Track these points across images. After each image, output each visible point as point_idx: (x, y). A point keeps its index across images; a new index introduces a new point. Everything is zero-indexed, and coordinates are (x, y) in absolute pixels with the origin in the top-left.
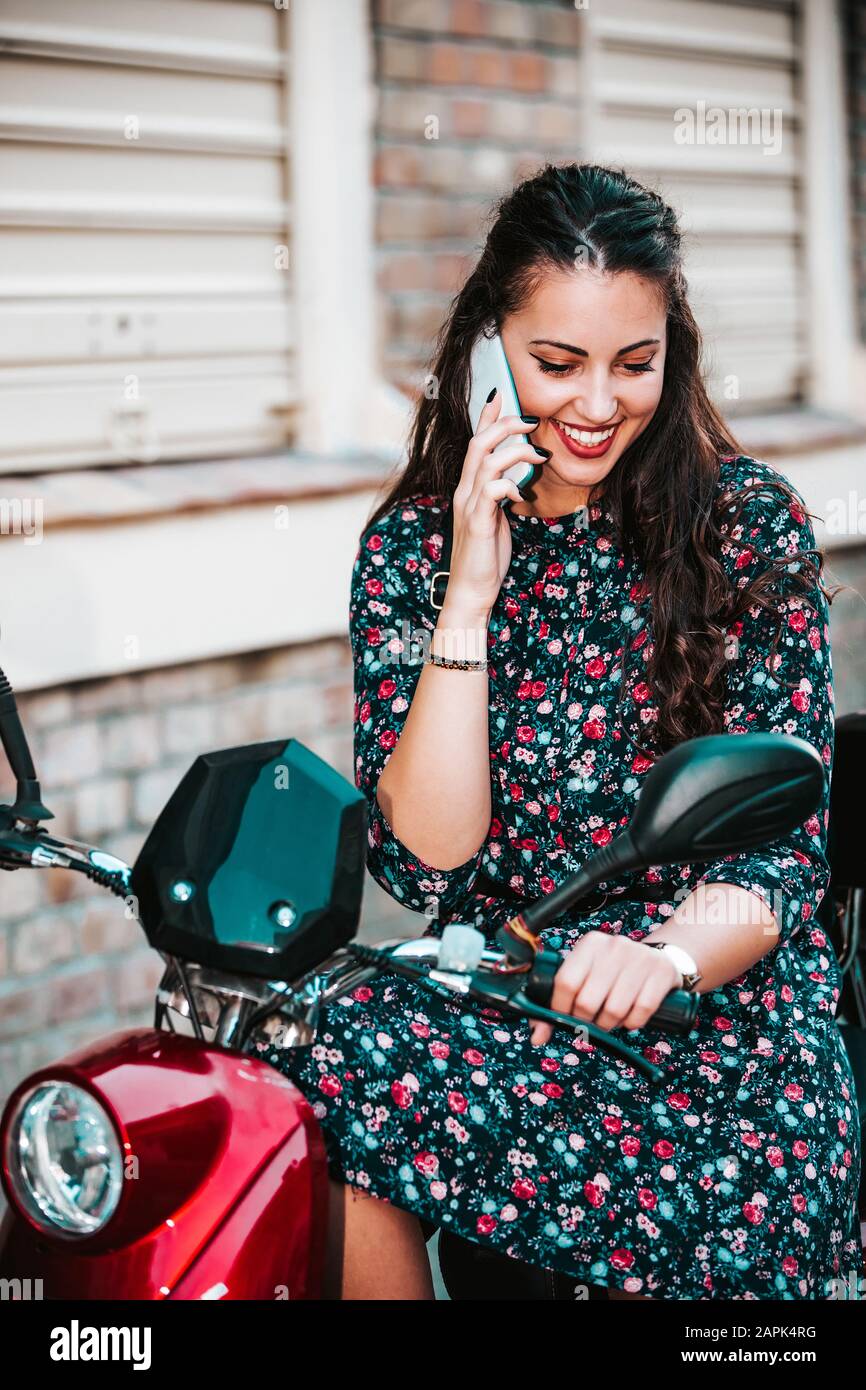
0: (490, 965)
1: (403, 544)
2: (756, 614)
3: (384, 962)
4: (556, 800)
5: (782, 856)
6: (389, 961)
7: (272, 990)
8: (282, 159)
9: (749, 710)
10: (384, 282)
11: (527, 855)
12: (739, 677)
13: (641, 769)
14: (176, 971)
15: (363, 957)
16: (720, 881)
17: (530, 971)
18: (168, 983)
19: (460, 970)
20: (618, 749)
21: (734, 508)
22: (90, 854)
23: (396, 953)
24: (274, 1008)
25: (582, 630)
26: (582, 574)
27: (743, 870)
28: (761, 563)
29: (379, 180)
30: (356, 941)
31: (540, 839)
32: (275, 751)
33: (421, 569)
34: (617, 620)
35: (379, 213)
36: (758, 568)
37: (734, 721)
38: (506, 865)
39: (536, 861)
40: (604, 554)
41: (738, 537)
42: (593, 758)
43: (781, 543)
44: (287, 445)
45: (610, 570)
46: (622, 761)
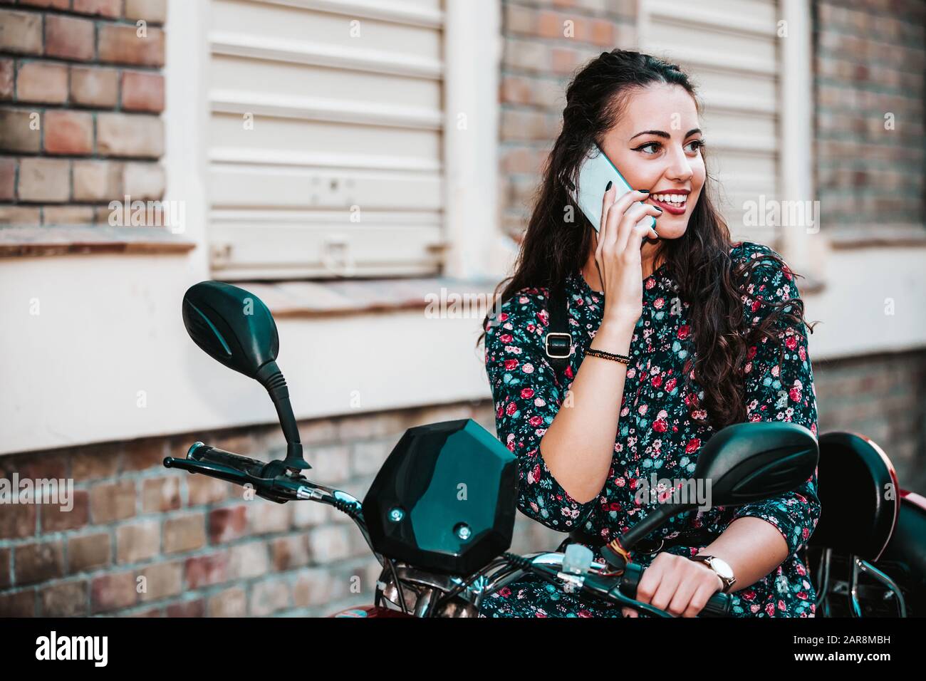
0: (596, 571)
1: (524, 316)
2: (765, 341)
3: (528, 565)
4: (636, 474)
5: (787, 498)
6: (531, 565)
7: (453, 583)
8: (441, 82)
9: (761, 403)
10: (504, 167)
11: (613, 514)
12: (754, 383)
13: (691, 450)
14: (391, 569)
15: (515, 563)
16: (748, 516)
17: (622, 576)
18: (384, 577)
19: (577, 573)
20: (676, 438)
21: (747, 273)
22: (334, 492)
23: (535, 562)
24: (454, 594)
25: (650, 360)
26: (646, 324)
27: (762, 508)
28: (768, 307)
29: (503, 99)
30: (510, 551)
31: (623, 503)
32: (459, 426)
33: (537, 330)
34: (670, 350)
35: (502, 120)
36: (765, 312)
37: (752, 411)
38: (598, 522)
39: (619, 517)
40: (660, 310)
41: (751, 292)
42: (660, 445)
43: (779, 293)
44: (438, 272)
45: (664, 320)
46: (679, 446)
